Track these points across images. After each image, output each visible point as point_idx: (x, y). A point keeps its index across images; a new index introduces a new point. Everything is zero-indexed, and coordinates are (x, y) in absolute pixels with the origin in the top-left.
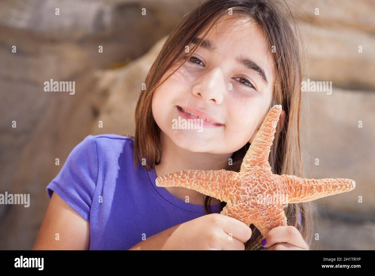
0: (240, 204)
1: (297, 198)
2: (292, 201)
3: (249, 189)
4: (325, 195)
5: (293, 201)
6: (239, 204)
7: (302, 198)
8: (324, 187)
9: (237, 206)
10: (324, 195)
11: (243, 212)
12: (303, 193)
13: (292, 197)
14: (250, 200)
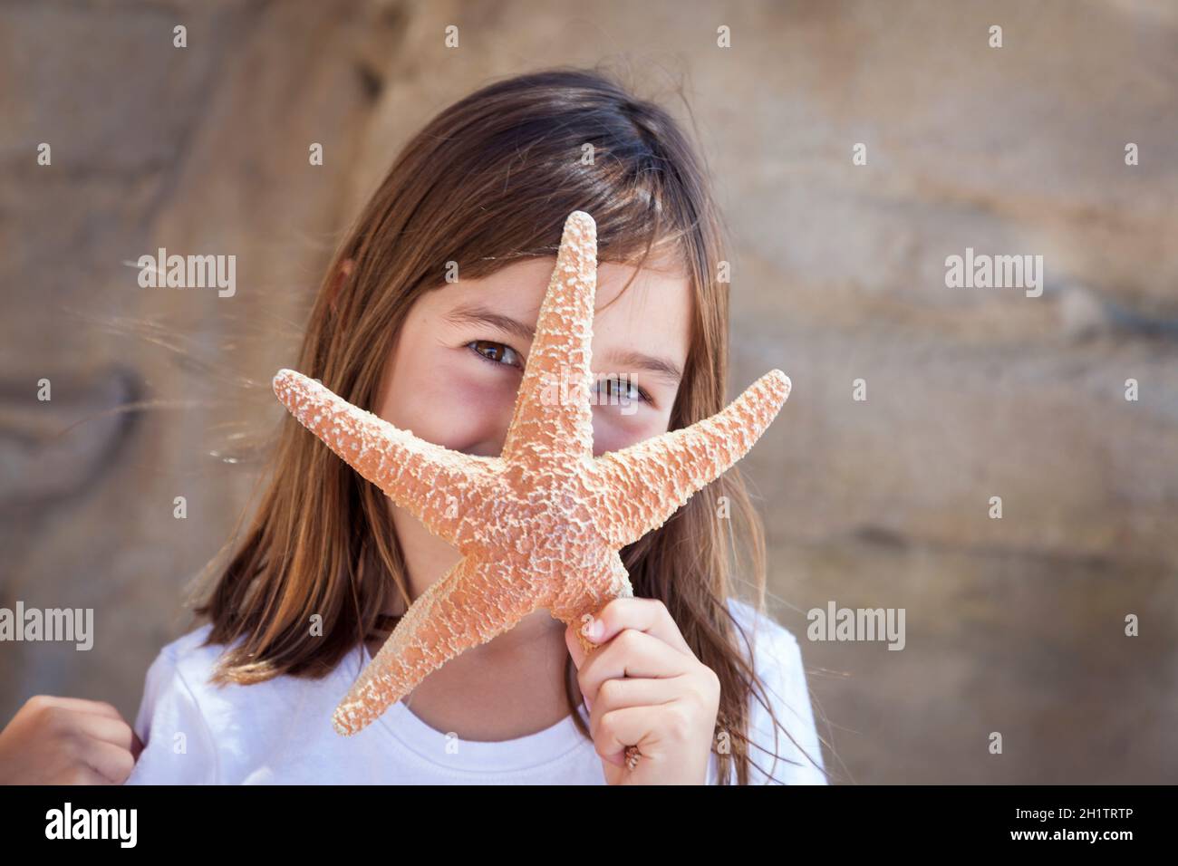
0: (567, 482)
1: (446, 597)
2: (450, 582)
3: (575, 531)
4: (386, 652)
5: (446, 581)
6: (570, 480)
7: (435, 604)
8: (404, 670)
9: (572, 472)
10: (389, 652)
11: (548, 471)
12: (441, 618)
13: (459, 587)
14: (553, 509)
